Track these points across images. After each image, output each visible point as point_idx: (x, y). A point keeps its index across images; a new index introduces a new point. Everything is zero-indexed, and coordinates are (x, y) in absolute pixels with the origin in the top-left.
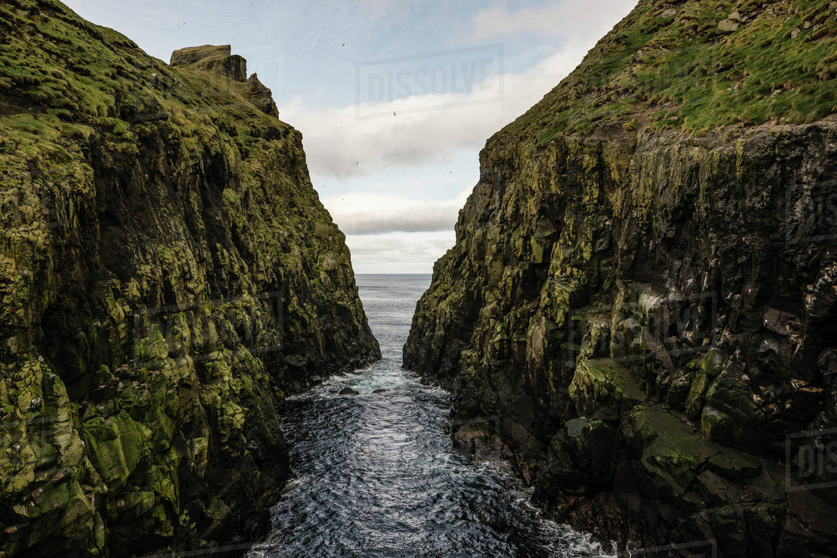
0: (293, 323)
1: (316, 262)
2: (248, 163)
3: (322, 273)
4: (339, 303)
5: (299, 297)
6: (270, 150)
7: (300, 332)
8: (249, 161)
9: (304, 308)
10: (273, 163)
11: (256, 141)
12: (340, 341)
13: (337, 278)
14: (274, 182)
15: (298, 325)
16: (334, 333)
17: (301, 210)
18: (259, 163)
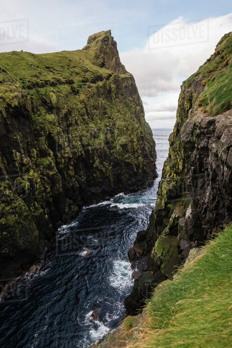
0: (96, 172)
1: (115, 141)
2: (78, 97)
3: (118, 146)
4: (127, 160)
5: (100, 160)
6: (92, 88)
7: (99, 176)
8: (79, 96)
9: (104, 165)
10: (94, 95)
11: (85, 85)
12: (125, 179)
13: (127, 148)
14: (93, 104)
15: (98, 173)
16: (122, 175)
17: (110, 116)
18: (85, 96)
